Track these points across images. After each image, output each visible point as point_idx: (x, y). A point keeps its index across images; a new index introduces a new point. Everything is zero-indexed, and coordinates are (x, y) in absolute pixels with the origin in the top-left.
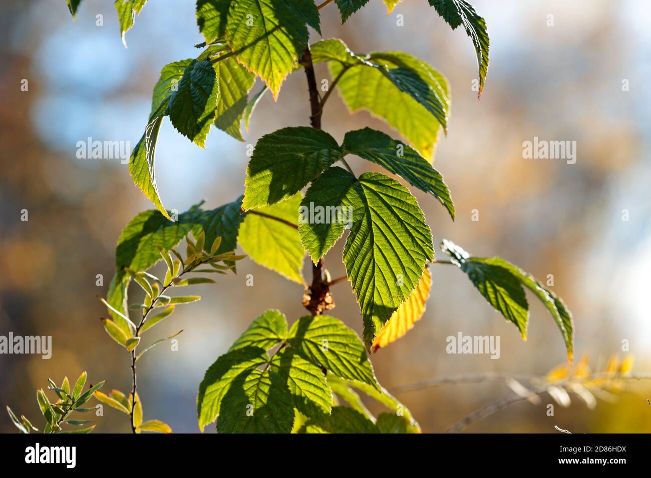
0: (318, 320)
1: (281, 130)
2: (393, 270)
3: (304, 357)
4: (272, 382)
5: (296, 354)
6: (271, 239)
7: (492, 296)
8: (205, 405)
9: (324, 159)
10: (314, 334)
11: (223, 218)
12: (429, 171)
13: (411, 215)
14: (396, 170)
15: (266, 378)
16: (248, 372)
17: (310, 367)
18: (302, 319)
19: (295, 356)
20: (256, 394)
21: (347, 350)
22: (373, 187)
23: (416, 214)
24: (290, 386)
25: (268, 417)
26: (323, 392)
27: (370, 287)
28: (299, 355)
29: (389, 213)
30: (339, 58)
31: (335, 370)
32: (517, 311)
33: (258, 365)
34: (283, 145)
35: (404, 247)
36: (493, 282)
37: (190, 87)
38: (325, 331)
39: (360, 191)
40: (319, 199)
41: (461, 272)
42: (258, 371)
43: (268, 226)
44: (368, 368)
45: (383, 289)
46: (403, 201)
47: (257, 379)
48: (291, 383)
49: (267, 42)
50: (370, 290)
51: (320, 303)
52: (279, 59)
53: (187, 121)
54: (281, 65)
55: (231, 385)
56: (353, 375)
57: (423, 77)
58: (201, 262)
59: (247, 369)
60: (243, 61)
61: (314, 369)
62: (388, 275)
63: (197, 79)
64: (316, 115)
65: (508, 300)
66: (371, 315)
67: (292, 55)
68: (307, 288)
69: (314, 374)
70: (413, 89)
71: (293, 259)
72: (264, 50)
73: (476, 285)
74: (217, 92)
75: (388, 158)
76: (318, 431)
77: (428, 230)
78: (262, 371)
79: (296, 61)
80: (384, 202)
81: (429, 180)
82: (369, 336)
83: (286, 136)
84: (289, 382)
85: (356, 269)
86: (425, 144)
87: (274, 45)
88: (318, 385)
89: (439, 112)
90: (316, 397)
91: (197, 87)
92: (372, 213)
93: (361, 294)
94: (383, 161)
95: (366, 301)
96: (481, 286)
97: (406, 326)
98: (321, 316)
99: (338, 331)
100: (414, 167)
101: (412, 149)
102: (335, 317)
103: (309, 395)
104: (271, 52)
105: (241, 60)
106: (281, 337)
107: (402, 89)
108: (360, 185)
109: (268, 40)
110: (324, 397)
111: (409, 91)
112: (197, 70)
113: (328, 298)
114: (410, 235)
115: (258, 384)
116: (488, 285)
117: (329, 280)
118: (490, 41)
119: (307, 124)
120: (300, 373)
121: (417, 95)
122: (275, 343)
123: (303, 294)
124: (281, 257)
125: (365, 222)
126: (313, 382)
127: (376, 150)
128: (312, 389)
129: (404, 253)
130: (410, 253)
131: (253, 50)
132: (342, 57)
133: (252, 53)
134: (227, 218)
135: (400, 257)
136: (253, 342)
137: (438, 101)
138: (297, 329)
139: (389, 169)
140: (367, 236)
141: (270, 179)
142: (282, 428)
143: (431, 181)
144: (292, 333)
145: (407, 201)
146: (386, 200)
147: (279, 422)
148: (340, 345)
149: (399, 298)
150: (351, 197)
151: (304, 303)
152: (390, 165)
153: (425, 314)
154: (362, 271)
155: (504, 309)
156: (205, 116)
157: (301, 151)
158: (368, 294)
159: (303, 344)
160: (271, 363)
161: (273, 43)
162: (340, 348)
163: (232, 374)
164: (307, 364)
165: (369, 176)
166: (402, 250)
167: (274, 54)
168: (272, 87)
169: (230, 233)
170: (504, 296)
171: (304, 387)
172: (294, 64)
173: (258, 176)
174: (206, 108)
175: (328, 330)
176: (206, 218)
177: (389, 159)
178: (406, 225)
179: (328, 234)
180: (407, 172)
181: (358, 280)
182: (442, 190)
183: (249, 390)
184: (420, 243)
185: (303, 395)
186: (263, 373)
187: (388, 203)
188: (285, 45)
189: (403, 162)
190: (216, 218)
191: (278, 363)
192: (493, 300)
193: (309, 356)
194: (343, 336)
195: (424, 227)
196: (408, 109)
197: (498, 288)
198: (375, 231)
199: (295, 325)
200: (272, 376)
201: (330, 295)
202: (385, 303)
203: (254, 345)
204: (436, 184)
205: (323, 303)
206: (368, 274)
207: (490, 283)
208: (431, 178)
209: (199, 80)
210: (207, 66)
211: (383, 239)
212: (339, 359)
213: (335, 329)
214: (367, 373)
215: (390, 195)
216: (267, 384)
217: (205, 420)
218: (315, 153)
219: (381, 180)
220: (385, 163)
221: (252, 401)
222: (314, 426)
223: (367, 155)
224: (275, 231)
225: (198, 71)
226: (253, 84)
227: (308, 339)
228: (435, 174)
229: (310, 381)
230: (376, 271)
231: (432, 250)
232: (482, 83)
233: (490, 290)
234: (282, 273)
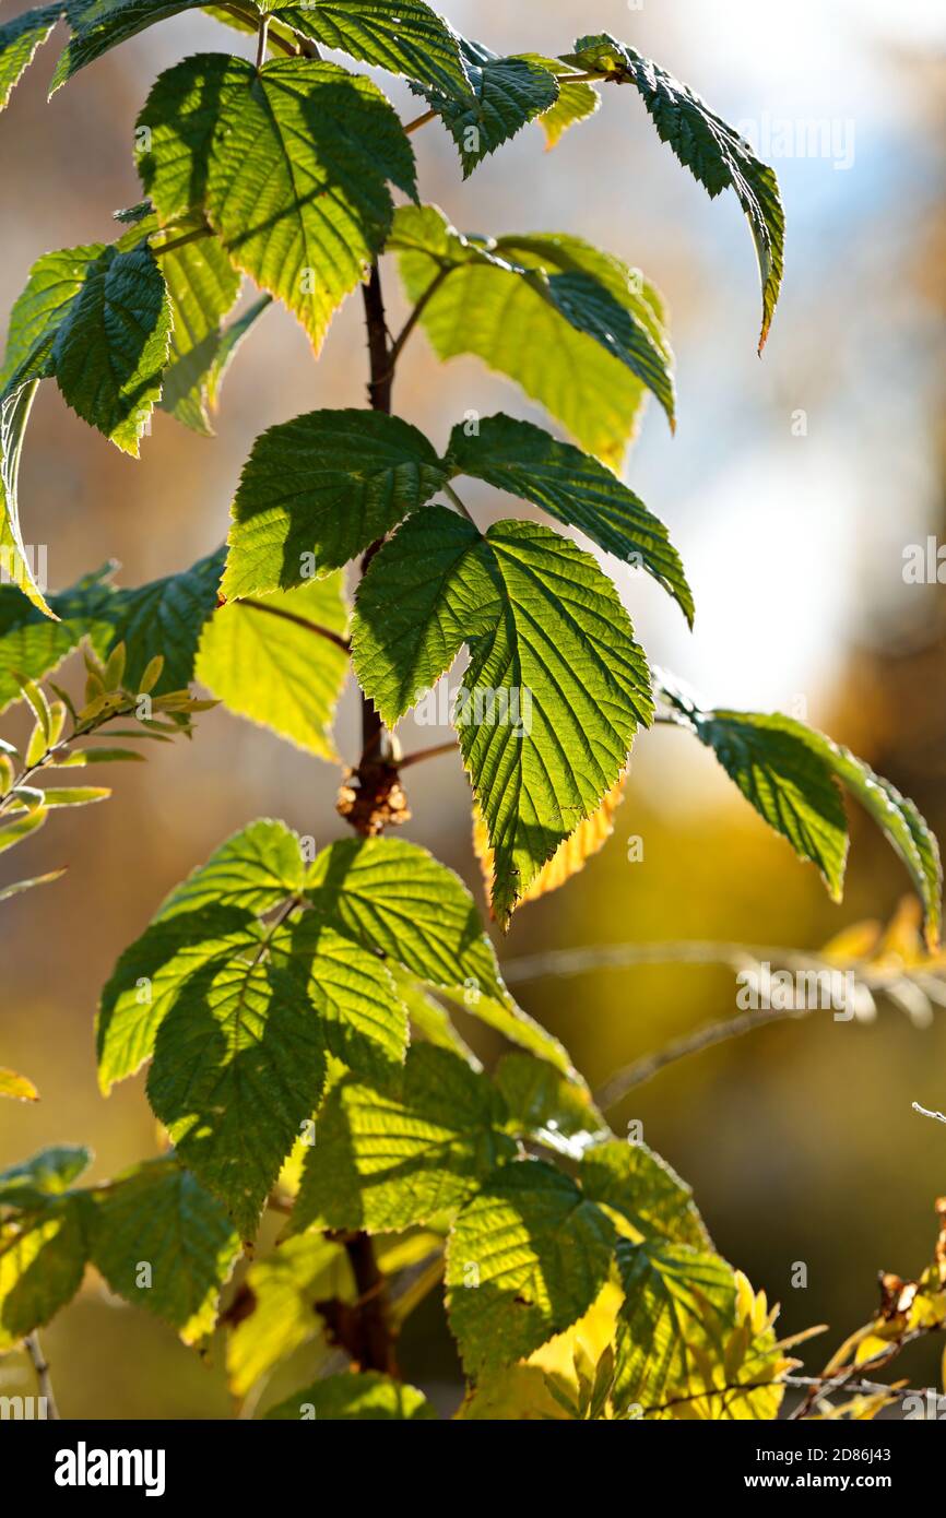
0: (375, 848)
1: (308, 415)
2: (563, 746)
3: (346, 933)
4: (274, 991)
5: (328, 926)
6: (263, 656)
7: (767, 800)
8: (115, 1036)
9: (405, 488)
10: (365, 879)
11: (164, 610)
12: (639, 517)
13: (603, 620)
14: (567, 513)
15: (260, 979)
16: (215, 967)
17: (360, 958)
18: (337, 844)
19: (326, 930)
20: (237, 1016)
21: (440, 917)
22: (519, 555)
23: (614, 618)
24: (315, 999)
25: (265, 1070)
26: (387, 1015)
27: (511, 784)
28: (334, 928)
29: (556, 616)
30: (429, 246)
31: (413, 964)
32: (821, 834)
33: (239, 948)
34: (312, 452)
35: (587, 695)
36: (768, 767)
37: (103, 313)
38: (391, 874)
39: (489, 563)
40: (397, 581)
41: (697, 744)
42: (240, 962)
43: (258, 629)
44: (484, 960)
45: (538, 789)
46: (585, 588)
47: (239, 981)
48: (317, 992)
49: (298, 221)
50: (509, 792)
51: (378, 807)
52: (327, 262)
53: (98, 391)
54: (331, 276)
55: (181, 995)
56: (453, 975)
57: (618, 296)
58: (116, 714)
59: (214, 957)
60: (244, 265)
61: (368, 961)
62: (550, 759)
63: (120, 294)
64: (380, 382)
65: (802, 810)
66: (511, 846)
67: (356, 254)
68: (347, 772)
69: (367, 971)
70: (600, 326)
71: (311, 703)
72: (291, 241)
73: (733, 776)
74: (169, 327)
75: (551, 488)
76: (367, 1097)
77: (640, 656)
78: (251, 964)
79: (366, 269)
80: (544, 590)
81: (640, 537)
82: (506, 896)
83: (320, 431)
84: (311, 989)
85: (482, 744)
86: (605, 442)
87: (314, 230)
88: (378, 999)
89: (658, 378)
90: (373, 1026)
91: (121, 313)
92: (518, 616)
93: (492, 801)
94: (539, 494)
95: (501, 817)
96: (743, 778)
97: (567, 864)
98: (382, 838)
99: (417, 873)
100: (608, 509)
101: (599, 465)
102: (412, 840)
103: (355, 1020)
104: (308, 247)
105: (241, 262)
106: (290, 885)
107: (578, 325)
108: (489, 549)
109: (300, 218)
110: (389, 1026)
111: (591, 328)
112: (120, 271)
113: (396, 798)
114: (602, 666)
115: (241, 994)
116: (758, 774)
117: (398, 755)
118: (785, 222)
119: (361, 402)
120: (336, 970)
121: (609, 337)
122: (275, 898)
123: (337, 788)
124: (284, 698)
125: (501, 637)
126: (366, 991)
127: (524, 467)
128: (363, 1007)
129: (588, 708)
130: (600, 707)
131: (268, 240)
132: (437, 244)
133: (264, 246)
134: (173, 609)
135: (578, 717)
136: (226, 894)
137: (655, 353)
138: (326, 866)
139: (554, 514)
140: (506, 670)
141: (285, 529)
142: (297, 1096)
143: (644, 539)
144: (315, 876)
145: (595, 588)
146: (548, 585)
147: (291, 1083)
148: (425, 906)
149: (575, 811)
150: (470, 578)
151: (339, 808)
152: (555, 503)
153: (610, 839)
154: (493, 748)
155: (793, 831)
156: (139, 382)
157: (355, 467)
158: (506, 800)
159: (342, 903)
160: (268, 944)
161: (314, 225)
162: (425, 912)
163: (180, 969)
164: (353, 949)
165: (510, 528)
166: (584, 701)
167: (314, 251)
168: (310, 327)
169: (178, 644)
170: (793, 799)
171: (345, 1001)
172: (361, 275)
173: (256, 522)
174: (141, 363)
175: (396, 872)
176: (121, 609)
177: (553, 489)
178: (592, 643)
179: (418, 661)
180: (593, 519)
181: (485, 768)
182: (668, 560)
183: (221, 1007)
184: (623, 684)
185: (342, 1020)
186: (252, 968)
187: (554, 592)
188: (341, 231)
189: (584, 496)
190: (145, 608)
191: (285, 946)
192: (771, 810)
193: (356, 929)
194: (431, 884)
195: (632, 649)
196: (572, 361)
197: (780, 781)
198: (525, 658)
199: (322, 860)
200: (273, 976)
201: (400, 791)
202: (543, 821)
203: (226, 902)
204: (654, 547)
205: (385, 809)
206: (506, 755)
207: (763, 770)
208: (645, 533)
209: (126, 297)
210: (143, 266)
211: (542, 675)
212: (421, 937)
213: (413, 868)
214: (484, 970)
215: (558, 573)
216: (264, 995)
217: (115, 1070)
218: (388, 472)
219: (537, 538)
220: (544, 499)
221: (229, 1032)
222: (360, 1087)
223: (502, 477)
224: (272, 638)
225: (122, 276)
226: (235, 303)
227: (353, 891)
228: (653, 524)
229: (359, 988)
230: (524, 749)
231: (650, 701)
232: (767, 320)
233: (763, 786)
234: (285, 734)
